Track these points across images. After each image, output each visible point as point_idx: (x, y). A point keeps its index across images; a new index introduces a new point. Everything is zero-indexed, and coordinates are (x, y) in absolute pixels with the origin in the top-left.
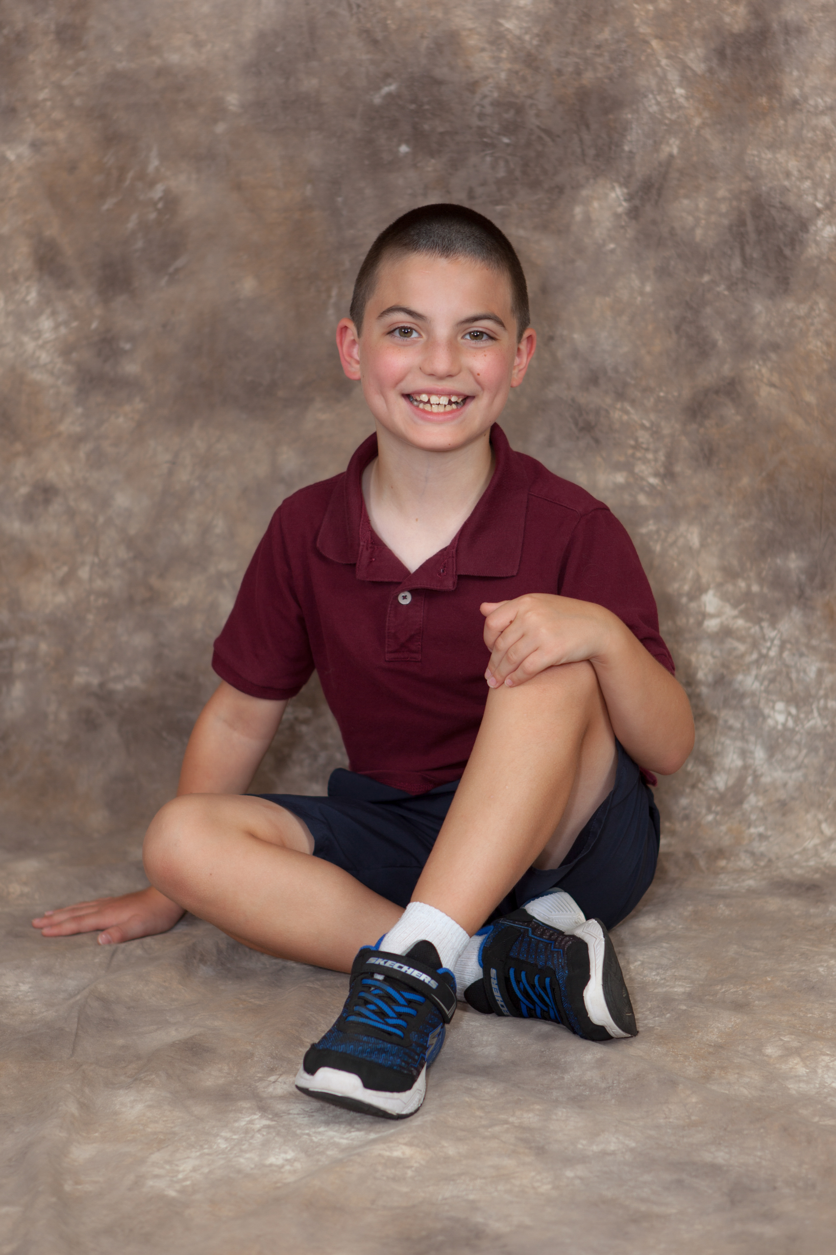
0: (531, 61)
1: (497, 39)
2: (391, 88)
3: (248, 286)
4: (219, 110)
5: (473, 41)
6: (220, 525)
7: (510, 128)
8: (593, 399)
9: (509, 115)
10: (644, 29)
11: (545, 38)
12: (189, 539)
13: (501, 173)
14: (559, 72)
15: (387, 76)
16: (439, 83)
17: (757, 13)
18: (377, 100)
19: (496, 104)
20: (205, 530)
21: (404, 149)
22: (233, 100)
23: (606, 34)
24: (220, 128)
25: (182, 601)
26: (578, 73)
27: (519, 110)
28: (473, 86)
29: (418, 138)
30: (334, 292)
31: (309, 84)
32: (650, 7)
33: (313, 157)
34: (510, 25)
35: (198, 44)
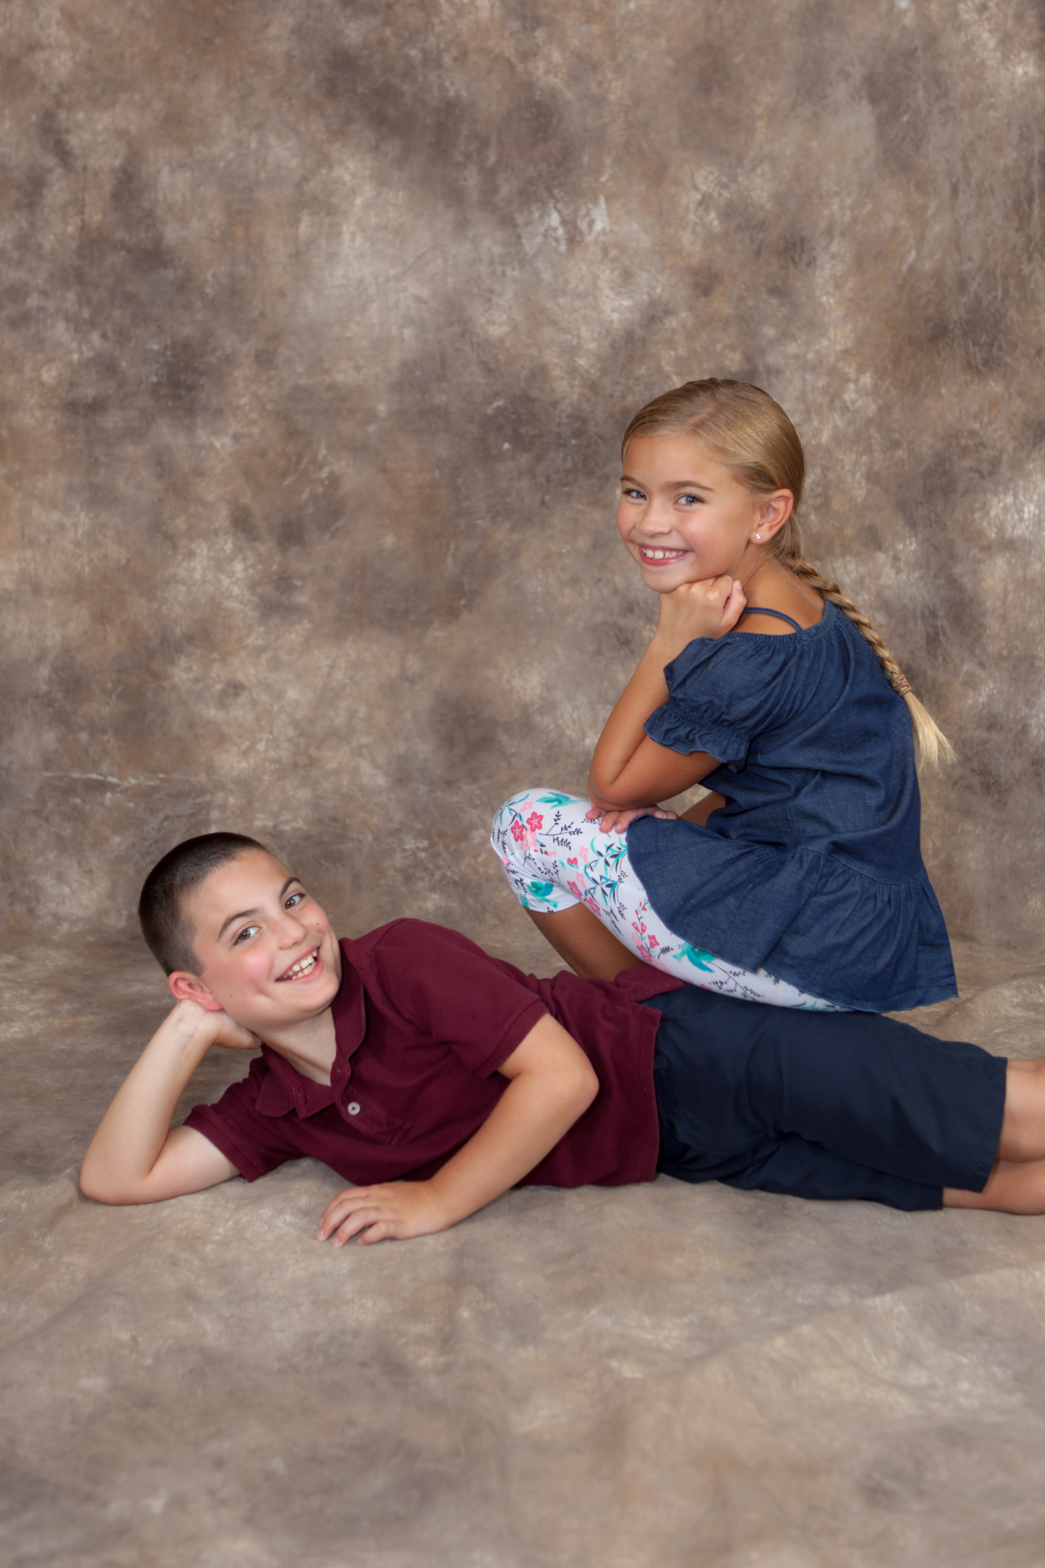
0: (594, 387)
1: (573, 371)
2: (500, 403)
3: (389, 541)
4: (371, 415)
5: (556, 372)
6: (362, 711)
7: (578, 434)
8: (629, 622)
9: (577, 425)
10: (668, 368)
11: (604, 371)
12: (340, 721)
13: (569, 465)
14: (611, 396)
15: (497, 395)
16: (532, 400)
17: (748, 359)
18: (490, 411)
19: (570, 416)
20: (352, 714)
21: (506, 446)
22: (382, 409)
23: (642, 371)
24: (372, 428)
25: (332, 765)
26: (623, 397)
27: (585, 421)
28: (555, 404)
29: (517, 439)
30: (452, 546)
31: (440, 399)
32: (672, 353)
33: (441, 449)
34: (582, 362)
35: (358, 369)
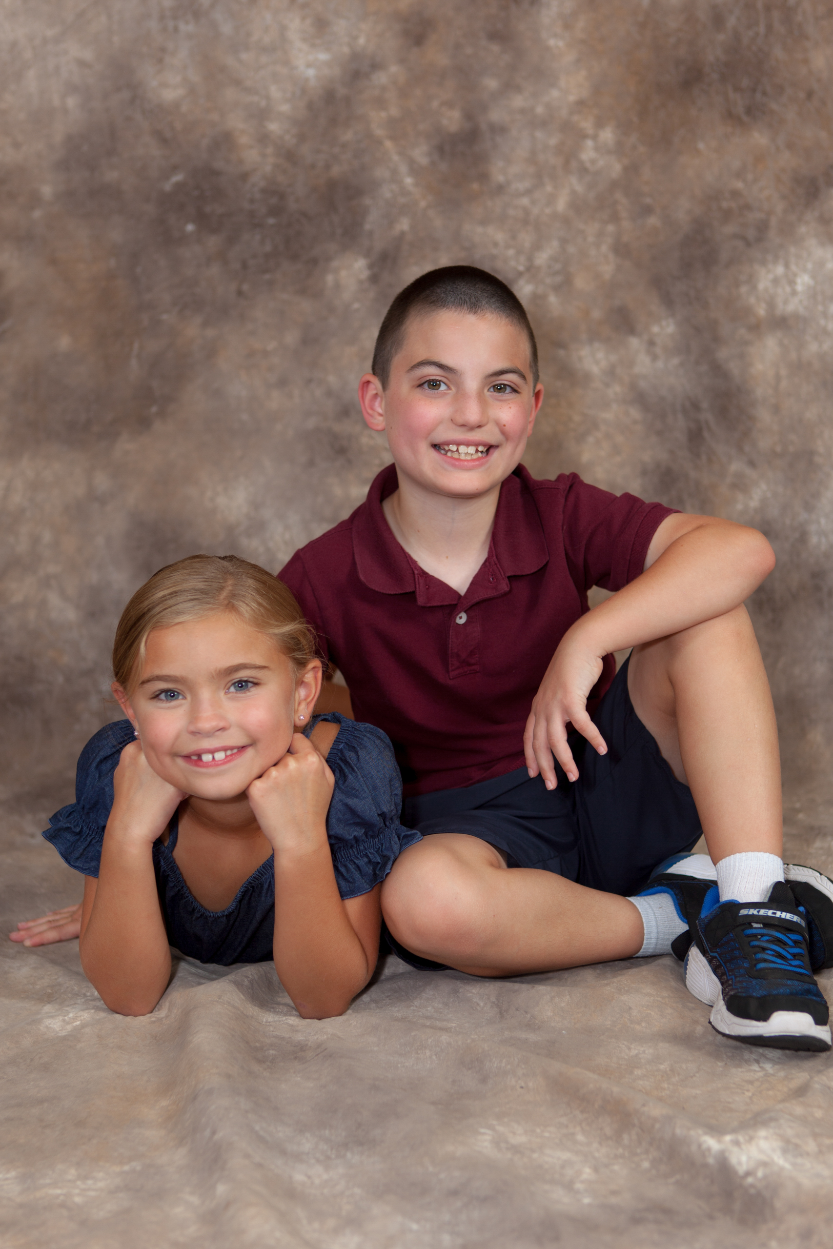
0: (290, 156)
1: (263, 138)
2: (178, 178)
3: (64, 342)
4: (35, 199)
5: (244, 140)
6: (47, 537)
7: (275, 211)
8: (345, 428)
9: (274, 201)
10: (379, 132)
11: (302, 138)
12: (22, 547)
13: (268, 248)
14: (313, 166)
15: (175, 168)
16: (216, 173)
17: (469, 116)
18: (168, 187)
19: (263, 191)
20: (36, 540)
21: (190, 228)
22: (47, 191)
23: (348, 136)
24: (37, 214)
25: (17, 598)
26: (328, 167)
27: (282, 196)
28: (244, 177)
29: (202, 219)
30: (136, 345)
31: (111, 176)
32: (383, 114)
33: (116, 234)
34: (274, 127)
35: (17, 145)
